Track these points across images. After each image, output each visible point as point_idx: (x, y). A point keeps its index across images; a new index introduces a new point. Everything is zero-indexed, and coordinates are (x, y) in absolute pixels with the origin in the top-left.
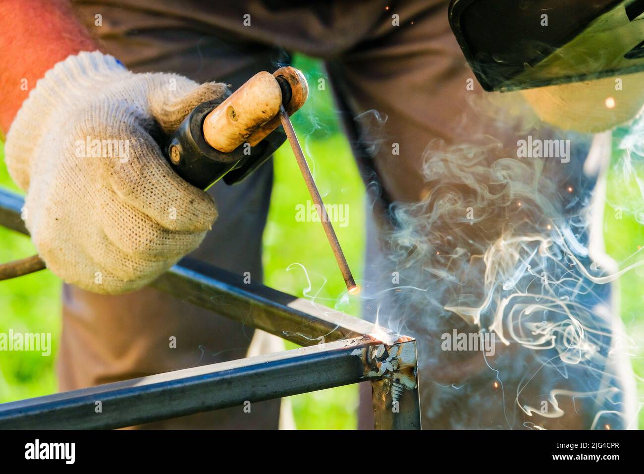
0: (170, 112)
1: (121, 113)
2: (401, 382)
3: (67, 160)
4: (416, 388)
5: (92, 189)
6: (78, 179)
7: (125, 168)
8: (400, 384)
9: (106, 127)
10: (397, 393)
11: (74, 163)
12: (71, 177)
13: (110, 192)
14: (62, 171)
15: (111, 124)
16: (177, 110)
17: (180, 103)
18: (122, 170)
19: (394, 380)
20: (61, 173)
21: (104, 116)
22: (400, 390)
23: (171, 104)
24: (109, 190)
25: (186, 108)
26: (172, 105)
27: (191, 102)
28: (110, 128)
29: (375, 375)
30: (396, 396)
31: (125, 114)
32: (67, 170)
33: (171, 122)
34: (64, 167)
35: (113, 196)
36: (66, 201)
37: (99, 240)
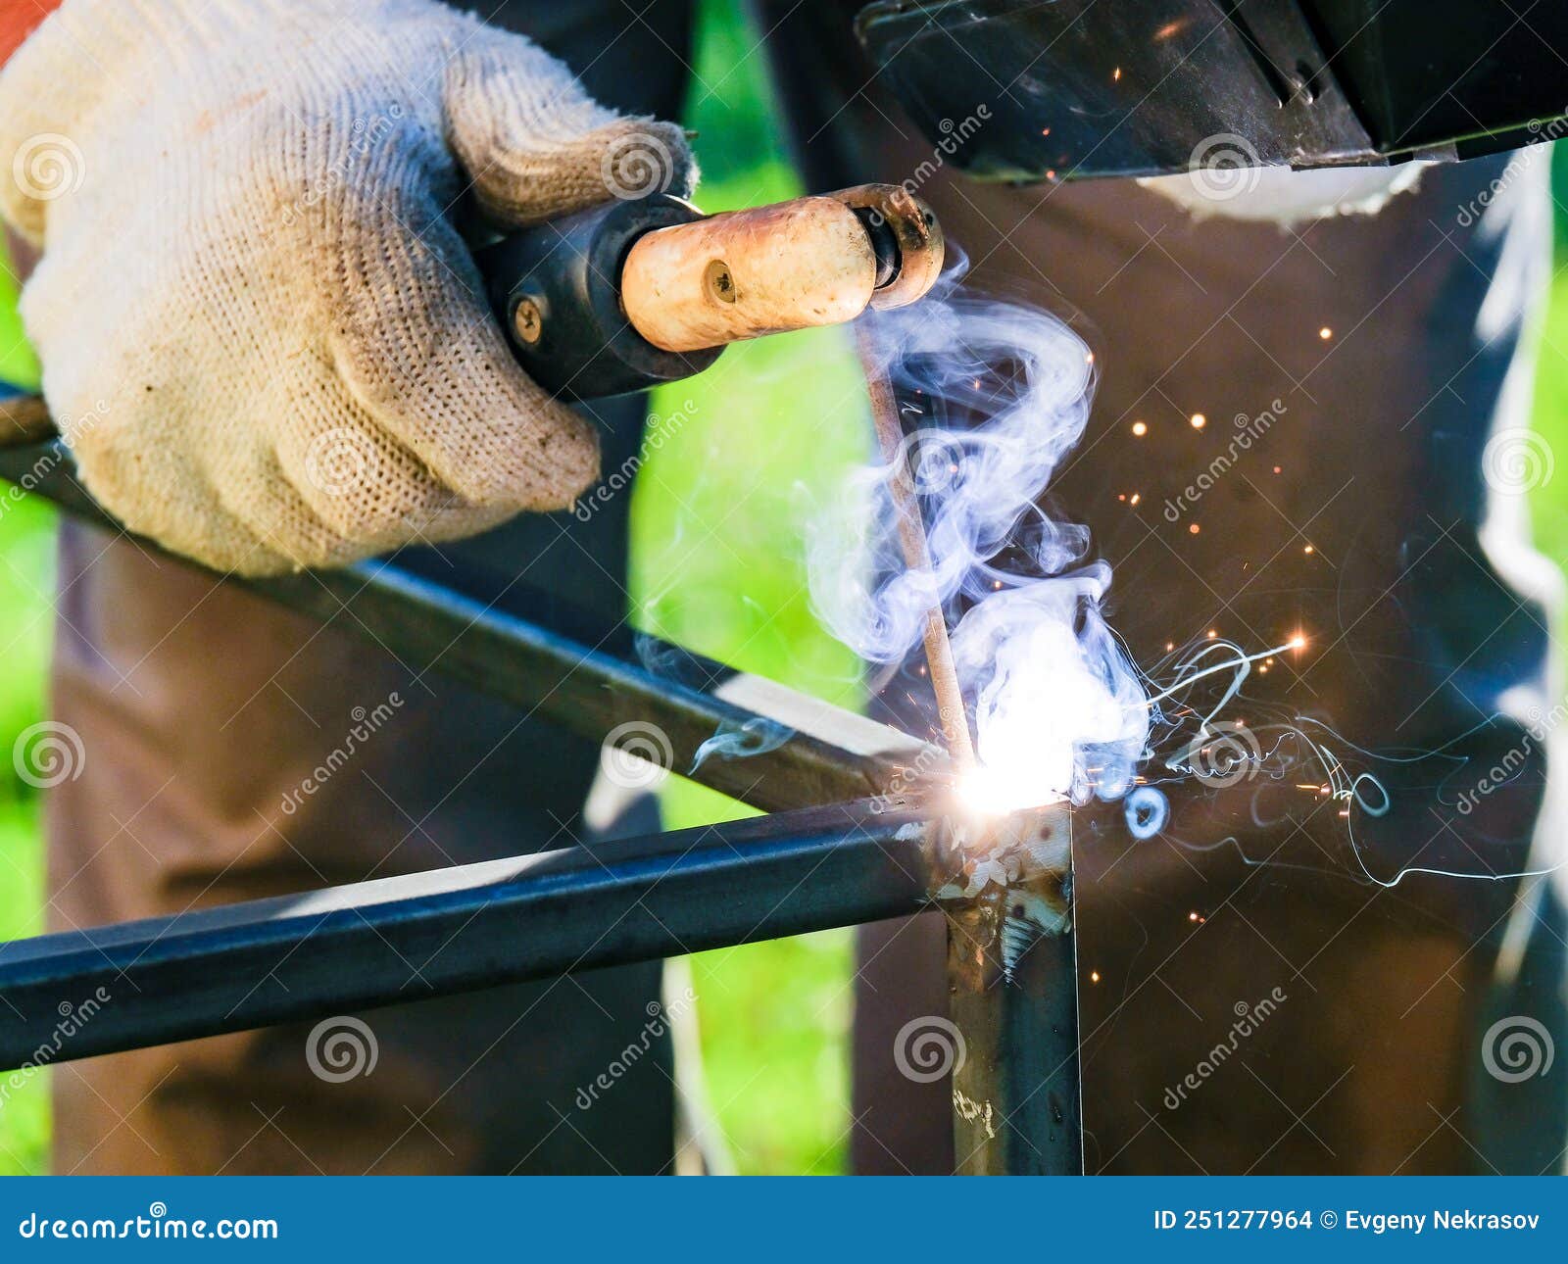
0: (515, 177)
1: (385, 152)
2: (1029, 914)
3: (212, 247)
4: (1067, 931)
5: (270, 343)
6: (235, 307)
7: (386, 326)
8: (1027, 921)
9: (343, 191)
10: (1016, 944)
11: (232, 264)
12: (215, 296)
13: (321, 366)
14: (192, 272)
15: (358, 185)
16: (538, 177)
17: (551, 161)
18: (377, 332)
19: (1009, 909)
20: (189, 277)
21: (338, 151)
22: (1025, 937)
23: (519, 152)
24: (318, 358)
25: (569, 181)
26: (523, 158)
27: (585, 168)
28: (355, 198)
29: (960, 896)
30: (1013, 954)
31: (395, 157)
32: (207, 273)
33: (514, 203)
34: (199, 262)
35: (326, 376)
36: (186, 350)
37: (253, 466)
